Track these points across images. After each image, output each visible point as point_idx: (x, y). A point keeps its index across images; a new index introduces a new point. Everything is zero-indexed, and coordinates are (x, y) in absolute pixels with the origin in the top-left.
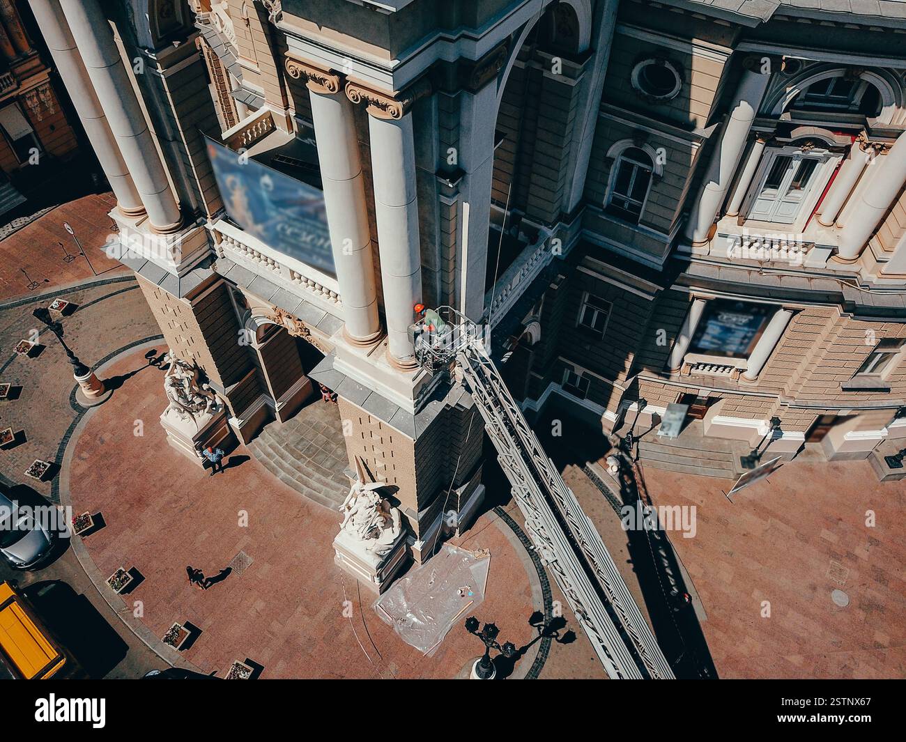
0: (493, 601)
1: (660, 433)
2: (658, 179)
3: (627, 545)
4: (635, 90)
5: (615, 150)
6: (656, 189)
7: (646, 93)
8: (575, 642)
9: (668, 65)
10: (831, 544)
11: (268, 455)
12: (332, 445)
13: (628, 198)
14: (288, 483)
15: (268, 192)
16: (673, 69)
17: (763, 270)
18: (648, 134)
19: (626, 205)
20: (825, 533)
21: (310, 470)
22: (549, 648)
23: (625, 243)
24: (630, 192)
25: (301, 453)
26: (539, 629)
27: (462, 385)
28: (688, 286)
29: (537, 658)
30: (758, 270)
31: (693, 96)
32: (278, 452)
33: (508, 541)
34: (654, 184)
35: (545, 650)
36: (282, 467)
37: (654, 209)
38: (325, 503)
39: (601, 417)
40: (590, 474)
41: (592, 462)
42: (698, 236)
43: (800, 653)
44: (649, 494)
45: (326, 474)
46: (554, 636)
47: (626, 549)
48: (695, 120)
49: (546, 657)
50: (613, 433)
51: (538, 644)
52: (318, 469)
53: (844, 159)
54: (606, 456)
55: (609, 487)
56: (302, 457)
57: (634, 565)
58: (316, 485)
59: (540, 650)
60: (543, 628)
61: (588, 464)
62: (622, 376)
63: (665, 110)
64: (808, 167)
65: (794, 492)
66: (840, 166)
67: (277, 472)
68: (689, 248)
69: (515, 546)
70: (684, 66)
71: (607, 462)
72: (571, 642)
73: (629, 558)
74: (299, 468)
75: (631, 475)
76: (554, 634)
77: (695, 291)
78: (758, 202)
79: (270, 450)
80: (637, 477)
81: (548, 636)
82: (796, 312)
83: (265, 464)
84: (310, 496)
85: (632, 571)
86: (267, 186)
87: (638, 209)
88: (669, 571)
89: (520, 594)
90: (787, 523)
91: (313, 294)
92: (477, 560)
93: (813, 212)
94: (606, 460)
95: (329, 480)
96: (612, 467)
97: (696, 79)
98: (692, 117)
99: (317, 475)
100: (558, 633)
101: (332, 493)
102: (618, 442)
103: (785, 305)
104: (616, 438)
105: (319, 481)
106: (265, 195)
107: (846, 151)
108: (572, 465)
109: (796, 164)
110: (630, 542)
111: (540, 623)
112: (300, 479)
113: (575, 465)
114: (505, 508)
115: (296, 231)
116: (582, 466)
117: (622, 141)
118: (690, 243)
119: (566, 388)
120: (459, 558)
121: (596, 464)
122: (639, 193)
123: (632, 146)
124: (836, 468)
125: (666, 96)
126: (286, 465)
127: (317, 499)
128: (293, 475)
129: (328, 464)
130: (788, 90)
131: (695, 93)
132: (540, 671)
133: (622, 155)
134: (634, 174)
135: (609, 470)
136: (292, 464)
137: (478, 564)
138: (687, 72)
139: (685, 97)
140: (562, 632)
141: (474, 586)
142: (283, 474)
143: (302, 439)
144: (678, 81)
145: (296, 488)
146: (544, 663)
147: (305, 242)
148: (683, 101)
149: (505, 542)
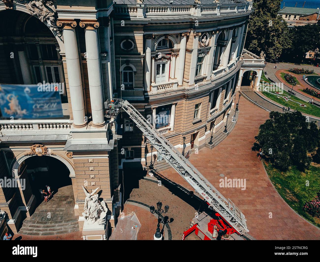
0: (144, 224)
1: (158, 161)
2: (135, 73)
3: (169, 190)
4: (123, 49)
5: (122, 69)
6: (136, 76)
7: (126, 50)
8: (174, 220)
9: (129, 40)
10: (212, 166)
11: (31, 230)
12: (57, 213)
13: (129, 83)
14: (45, 234)
15: (28, 94)
16: (131, 41)
17: (166, 94)
18: (129, 61)
19: (128, 85)
20: (209, 165)
21: (53, 224)
22: (169, 226)
23: (132, 96)
24: (128, 81)
25: (46, 221)
26: (163, 223)
27: (116, 134)
28: (150, 105)
29: (168, 230)
30: (165, 94)
31: (138, 46)
32: (35, 227)
33: (137, 206)
34: (135, 74)
35: (168, 227)
36: (40, 230)
37: (137, 82)
38: (66, 232)
39: (141, 162)
40: (146, 179)
41: (145, 176)
42: (148, 90)
43: (224, 191)
44: (165, 177)
45: (60, 222)
46: (168, 222)
47: (169, 191)
48: (140, 53)
49: (170, 229)
50: (146, 166)
51: (165, 226)
52: (56, 222)
53: (170, 61)
54: (147, 173)
55: (154, 180)
56: (47, 222)
57: (174, 194)
58: (58, 228)
59: (167, 228)
60: (163, 222)
61: (144, 177)
62: (143, 142)
63: (132, 52)
64: (164, 65)
65: (196, 160)
66: (170, 63)
67: (38, 233)
68: (147, 93)
69: (140, 206)
70: (133, 39)
71: (149, 175)
72: (173, 221)
73: (172, 193)
74: (48, 227)
75: (157, 175)
76: (167, 221)
77: (153, 107)
78: (156, 78)
79: (30, 228)
80: (159, 175)
81: (166, 223)
82: (176, 104)
83: (31, 234)
84: (58, 233)
85: (175, 196)
86: (27, 91)
87: (132, 85)
88: (183, 190)
89: (151, 217)
90: (200, 167)
91: (50, 130)
92: (131, 216)
93: (169, 78)
94: (148, 174)
95: (63, 223)
96: (151, 175)
97: (137, 42)
98: (139, 52)
99: (57, 225)
100: (168, 221)
101: (66, 227)
102: (148, 167)
103: (173, 103)
104: (147, 167)
105: (59, 226)
106: (27, 95)
107: (170, 59)
108: (140, 180)
109: (161, 65)
110: (169, 189)
111: (162, 221)
112: (50, 230)
113: (141, 179)
114: (130, 199)
115: (42, 105)
116: (143, 178)
117: (123, 65)
118: (147, 92)
119: (127, 159)
120: (126, 220)
121: (146, 176)
122: (131, 80)
123: (126, 66)
124: (201, 151)
125: (131, 48)
126: (41, 229)
127: (62, 232)
128: (46, 230)
129: (59, 218)
130: (155, 44)
131: (138, 45)
132: (171, 233)
133: (123, 70)
134: (128, 75)
135: (151, 176)
136: (44, 227)
137: (133, 217)
138: (134, 41)
139: (136, 47)
140: (169, 220)
141: (136, 224)
142: (41, 232)
143: (43, 217)
144: (133, 44)
145: (50, 234)
146: (170, 230)
147: (46, 108)
148: (136, 49)
149: (136, 207)
